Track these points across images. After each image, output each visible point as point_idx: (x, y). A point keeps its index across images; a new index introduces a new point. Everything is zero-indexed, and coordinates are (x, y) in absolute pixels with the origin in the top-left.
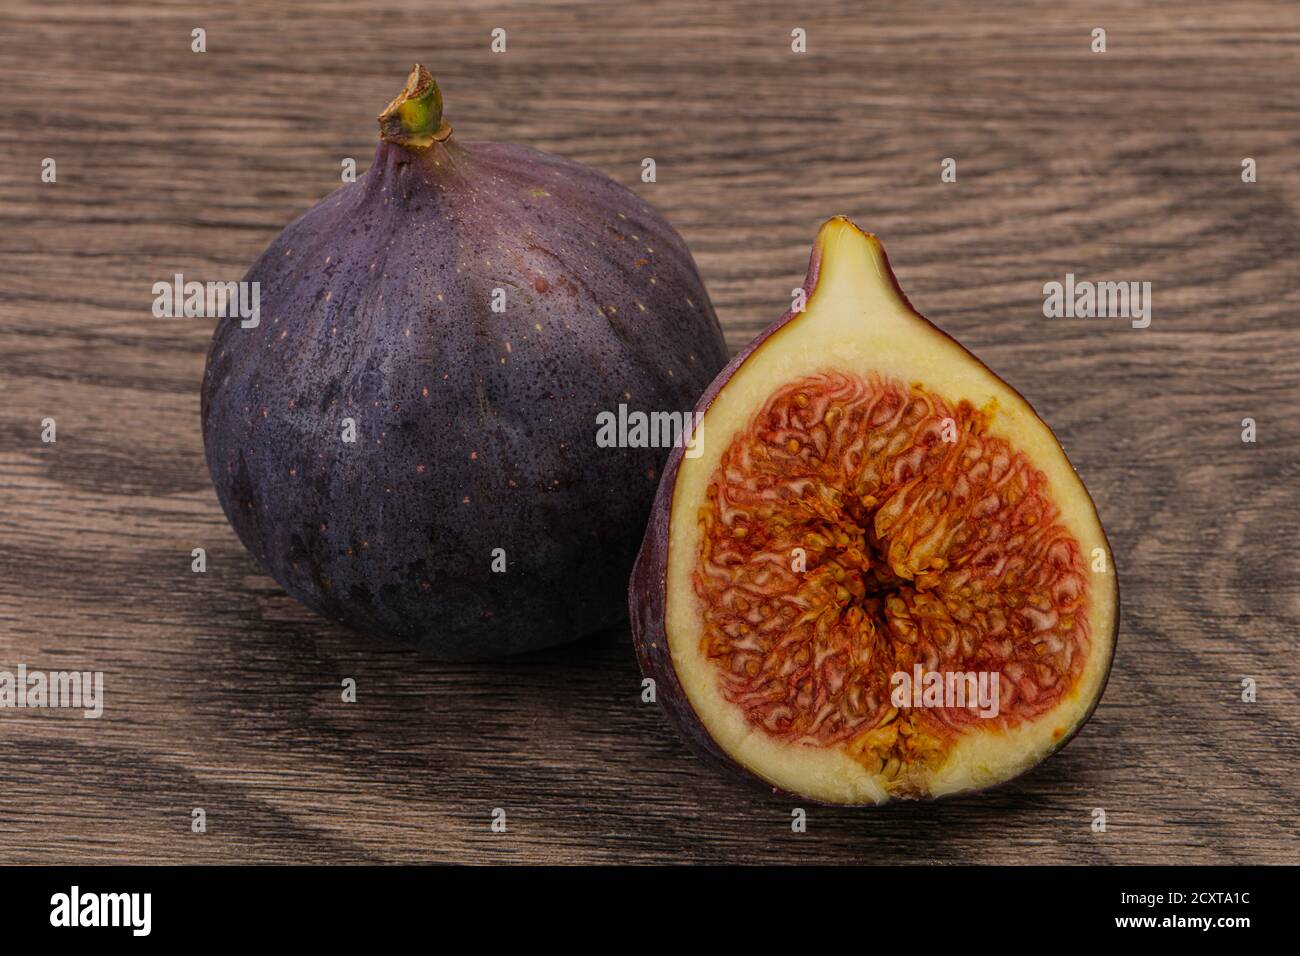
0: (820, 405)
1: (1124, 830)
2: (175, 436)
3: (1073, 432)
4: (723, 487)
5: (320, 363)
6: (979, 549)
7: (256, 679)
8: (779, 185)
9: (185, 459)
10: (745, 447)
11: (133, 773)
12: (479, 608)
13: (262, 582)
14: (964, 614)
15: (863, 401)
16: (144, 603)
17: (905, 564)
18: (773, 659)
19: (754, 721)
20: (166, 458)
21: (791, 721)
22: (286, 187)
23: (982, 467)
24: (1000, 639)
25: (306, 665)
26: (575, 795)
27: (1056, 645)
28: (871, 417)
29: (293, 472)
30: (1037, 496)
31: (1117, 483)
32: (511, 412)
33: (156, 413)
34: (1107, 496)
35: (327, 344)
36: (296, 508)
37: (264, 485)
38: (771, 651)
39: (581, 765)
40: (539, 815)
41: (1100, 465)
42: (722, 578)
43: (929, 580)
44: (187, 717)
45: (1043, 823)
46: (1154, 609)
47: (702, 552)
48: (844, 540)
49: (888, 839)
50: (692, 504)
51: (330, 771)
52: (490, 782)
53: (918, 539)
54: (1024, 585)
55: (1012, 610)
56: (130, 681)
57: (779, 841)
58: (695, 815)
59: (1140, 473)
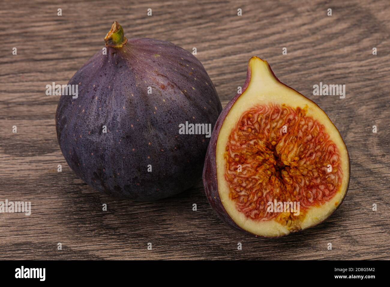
0: (256, 116)
1: (360, 230)
2: (42, 134)
3: (321, 100)
4: (230, 146)
5: (97, 119)
6: (308, 152)
7: (84, 214)
8: (215, 26)
9: (47, 142)
10: (235, 133)
11: (51, 250)
12: (155, 188)
13: (79, 181)
14: (305, 172)
15: (268, 113)
16: (43, 192)
17: (287, 161)
18: (251, 196)
19: (248, 216)
20: (40, 142)
21: (259, 214)
22: (60, 44)
23: (305, 127)
24: (316, 178)
25: (98, 207)
26: (191, 240)
27: (333, 177)
28: (271, 117)
29: (92, 154)
30: (323, 133)
31: (337, 115)
32: (159, 128)
33: (34, 127)
34: (335, 120)
35: (98, 113)
36: (94, 164)
37: (83, 158)
38: (250, 194)
39: (191, 230)
40: (181, 248)
41: (330, 110)
42: (233, 174)
43: (294, 164)
44: (65, 229)
45: (334, 231)
46: (356, 156)
47: (226, 167)
48: (268, 156)
49: (289, 243)
50: (222, 153)
51: (113, 242)
52: (164, 239)
53: (289, 152)
54: (322, 161)
55: (319, 169)
56: (45, 219)
57: (256, 247)
58: (228, 242)
59: (343, 111)
